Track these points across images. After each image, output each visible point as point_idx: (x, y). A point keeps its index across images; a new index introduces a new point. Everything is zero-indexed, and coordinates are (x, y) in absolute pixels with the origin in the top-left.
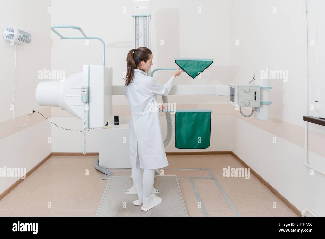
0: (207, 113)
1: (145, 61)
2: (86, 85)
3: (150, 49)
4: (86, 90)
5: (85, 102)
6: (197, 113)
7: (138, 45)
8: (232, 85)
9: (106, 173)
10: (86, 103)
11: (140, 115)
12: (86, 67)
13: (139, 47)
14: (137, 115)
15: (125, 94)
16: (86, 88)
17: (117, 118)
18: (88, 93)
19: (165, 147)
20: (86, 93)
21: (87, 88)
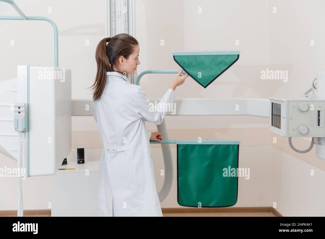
0: (231, 145)
1: (126, 57)
2: (23, 101)
3: (134, 37)
4: (22, 109)
5: (22, 130)
6: (214, 146)
7: (114, 31)
8: (277, 99)
10: (23, 132)
11: (118, 150)
12: (22, 69)
13: (117, 34)
14: (113, 150)
15: (92, 113)
16: (22, 107)
17: (81, 153)
18: (26, 113)
19: (160, 202)
20: (23, 114)
21: (25, 106)
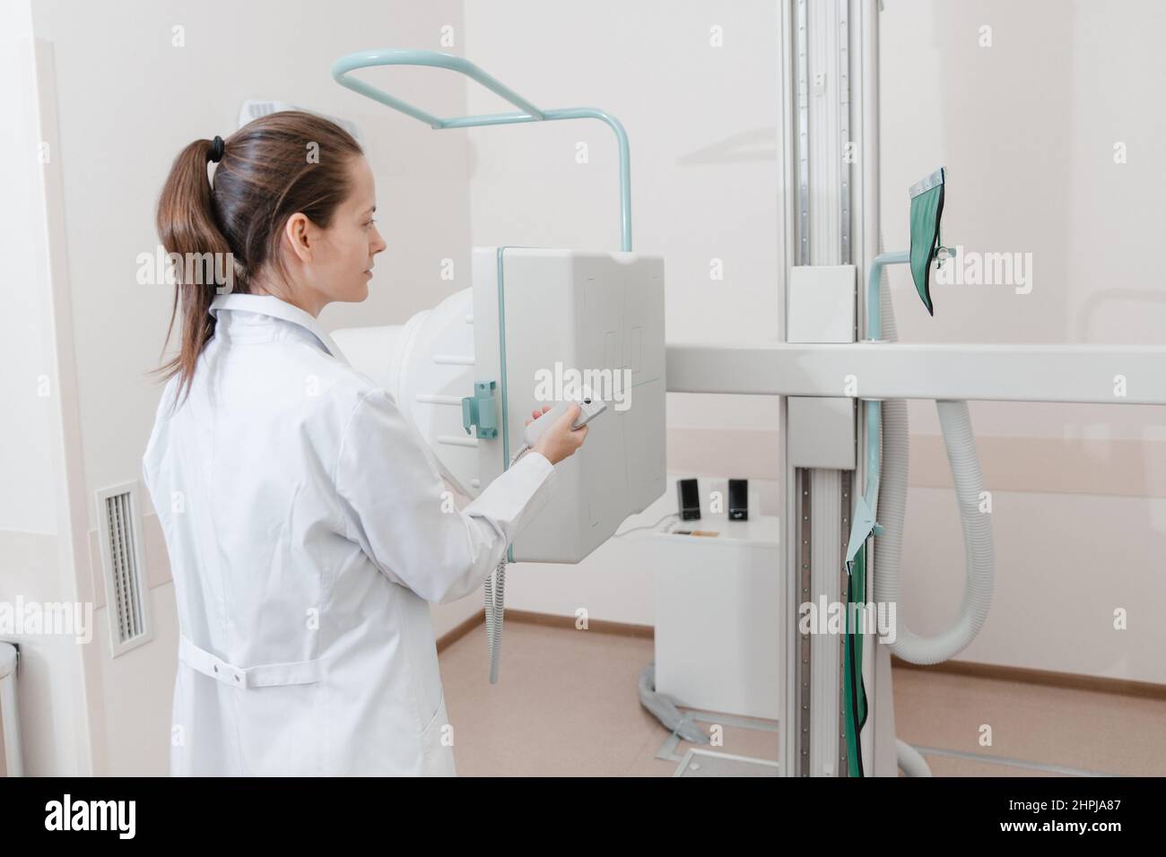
1: (321, 217)
9: (677, 727)
14: (237, 678)
17: (739, 491)
